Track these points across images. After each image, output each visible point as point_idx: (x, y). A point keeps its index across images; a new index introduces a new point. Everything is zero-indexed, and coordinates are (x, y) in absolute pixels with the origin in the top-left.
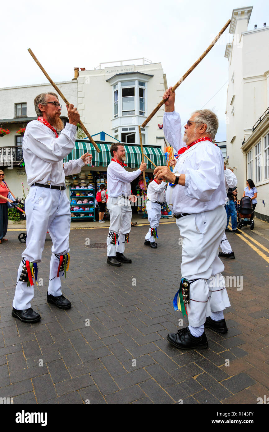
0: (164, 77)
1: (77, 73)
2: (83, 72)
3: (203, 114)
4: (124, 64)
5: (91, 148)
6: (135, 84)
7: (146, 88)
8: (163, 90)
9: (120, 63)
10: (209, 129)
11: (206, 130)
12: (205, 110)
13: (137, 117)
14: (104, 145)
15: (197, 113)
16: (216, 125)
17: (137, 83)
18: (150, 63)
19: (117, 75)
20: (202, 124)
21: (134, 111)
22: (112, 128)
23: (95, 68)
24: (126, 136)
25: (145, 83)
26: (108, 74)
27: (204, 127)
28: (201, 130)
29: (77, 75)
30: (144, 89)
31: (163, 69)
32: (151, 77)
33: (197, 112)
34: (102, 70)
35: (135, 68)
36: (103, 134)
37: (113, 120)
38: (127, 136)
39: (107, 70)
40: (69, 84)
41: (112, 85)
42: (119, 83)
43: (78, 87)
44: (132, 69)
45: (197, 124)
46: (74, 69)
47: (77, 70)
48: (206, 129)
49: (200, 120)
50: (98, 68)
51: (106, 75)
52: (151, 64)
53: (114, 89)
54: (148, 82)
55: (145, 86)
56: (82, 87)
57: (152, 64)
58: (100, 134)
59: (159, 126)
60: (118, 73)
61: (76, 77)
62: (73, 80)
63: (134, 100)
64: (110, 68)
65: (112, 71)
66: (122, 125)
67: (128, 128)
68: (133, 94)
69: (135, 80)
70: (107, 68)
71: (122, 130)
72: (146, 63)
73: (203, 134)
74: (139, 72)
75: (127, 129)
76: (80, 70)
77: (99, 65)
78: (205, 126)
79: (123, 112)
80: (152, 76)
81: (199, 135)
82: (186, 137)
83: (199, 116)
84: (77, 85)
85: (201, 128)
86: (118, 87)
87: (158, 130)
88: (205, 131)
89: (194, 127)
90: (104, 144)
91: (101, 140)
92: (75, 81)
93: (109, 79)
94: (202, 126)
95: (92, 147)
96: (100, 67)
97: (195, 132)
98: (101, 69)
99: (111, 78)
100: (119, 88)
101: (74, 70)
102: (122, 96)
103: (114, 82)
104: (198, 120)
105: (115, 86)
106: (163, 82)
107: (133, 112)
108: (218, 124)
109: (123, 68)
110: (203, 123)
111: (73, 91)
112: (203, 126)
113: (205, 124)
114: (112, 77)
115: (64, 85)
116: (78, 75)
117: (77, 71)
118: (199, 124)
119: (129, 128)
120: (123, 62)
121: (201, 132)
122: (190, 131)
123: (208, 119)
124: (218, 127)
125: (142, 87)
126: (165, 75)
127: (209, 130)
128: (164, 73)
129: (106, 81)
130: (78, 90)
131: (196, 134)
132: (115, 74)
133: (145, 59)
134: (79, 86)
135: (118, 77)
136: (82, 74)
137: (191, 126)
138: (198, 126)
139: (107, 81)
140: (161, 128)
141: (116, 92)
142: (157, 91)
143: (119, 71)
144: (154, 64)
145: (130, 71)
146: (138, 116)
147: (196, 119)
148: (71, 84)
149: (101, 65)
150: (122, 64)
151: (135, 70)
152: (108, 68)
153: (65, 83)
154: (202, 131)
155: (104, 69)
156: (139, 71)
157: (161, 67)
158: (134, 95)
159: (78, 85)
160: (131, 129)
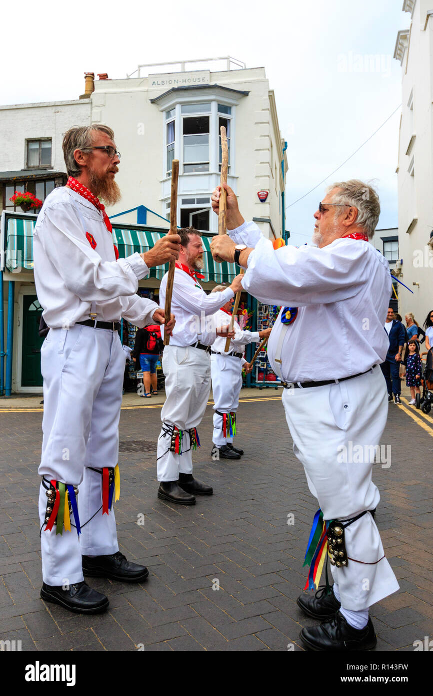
0: (269, 96)
1: (91, 83)
2: (103, 82)
3: (348, 190)
4: (189, 67)
5: (118, 239)
6: (209, 110)
7: (233, 117)
8: (268, 123)
9: (180, 65)
10: (362, 216)
11: (356, 219)
12: (350, 182)
13: (214, 176)
14: (144, 233)
15: (337, 188)
16: (375, 207)
17: (214, 106)
18: (241, 68)
19: (174, 90)
20: (349, 208)
21: (208, 163)
22: (163, 198)
23: (128, 76)
24: (191, 215)
25: (230, 108)
26: (155, 87)
27: (353, 213)
28: (346, 219)
29: (90, 87)
30: (230, 120)
31: (267, 81)
32: (243, 97)
33: (337, 186)
34: (142, 80)
35: (211, 77)
36: (142, 211)
37: (164, 181)
38: (193, 216)
39: (154, 79)
40: (74, 107)
41: (162, 111)
42: (178, 107)
43: (91, 113)
44: (205, 79)
45: (338, 209)
46: (85, 75)
47: (90, 77)
48: (357, 216)
49: (344, 200)
50: (135, 76)
51: (150, 89)
52: (243, 69)
53: (167, 118)
54: (236, 105)
55: (230, 114)
56: (101, 112)
57: (246, 69)
58: (136, 211)
59: (259, 195)
60: (176, 87)
61: (88, 92)
62: (82, 97)
63: (208, 142)
64: (159, 76)
65: (163, 83)
66: (183, 191)
67: (194, 199)
68: (206, 129)
69: (209, 102)
70: (151, 76)
71: (183, 204)
72: (233, 67)
73: (350, 228)
74: (218, 85)
75: (191, 201)
76: (97, 78)
77: (137, 68)
78: (353, 210)
79: (185, 165)
80: (246, 94)
81: (343, 229)
82: (318, 234)
83: (341, 194)
84: (90, 109)
85: (346, 216)
86: (174, 115)
87: (256, 203)
88: (355, 221)
89: (333, 214)
90: (143, 231)
91: (138, 222)
92: (86, 100)
93: (157, 98)
94: (349, 212)
95: (120, 238)
96: (139, 74)
97: (336, 224)
98: (141, 76)
99: (162, 96)
100: (178, 117)
101: (85, 77)
102: (184, 134)
103: (167, 105)
104: (340, 201)
105: (168, 114)
106: (269, 107)
107: (206, 166)
108: (379, 207)
109: (186, 77)
110: (350, 206)
111: (83, 121)
112: (351, 211)
113: (354, 207)
114: (164, 94)
115: (63, 107)
116: (93, 89)
117: (91, 79)
118: (343, 207)
119: (197, 199)
120: (186, 64)
121: (348, 222)
122: (324, 223)
123: (358, 198)
124: (379, 212)
125: (224, 116)
126: (273, 91)
127: (363, 219)
128: (271, 89)
129: (150, 101)
130: (91, 119)
131: (338, 227)
132: (170, 87)
133: (231, 59)
134: (95, 110)
135: (174, 94)
136: (101, 87)
137: (327, 214)
138: (340, 212)
139: (153, 101)
140: (263, 200)
141: (171, 125)
142: (256, 123)
143: (177, 83)
144: (248, 69)
145: (201, 83)
146: (215, 174)
147: (336, 199)
148: (78, 106)
149: (141, 68)
150: (183, 67)
151: (211, 81)
152: (154, 76)
153: (65, 103)
154: (350, 221)
155: (146, 78)
156: (219, 83)
157: (265, 77)
158: (208, 132)
159: (92, 109)
160: (200, 201)
